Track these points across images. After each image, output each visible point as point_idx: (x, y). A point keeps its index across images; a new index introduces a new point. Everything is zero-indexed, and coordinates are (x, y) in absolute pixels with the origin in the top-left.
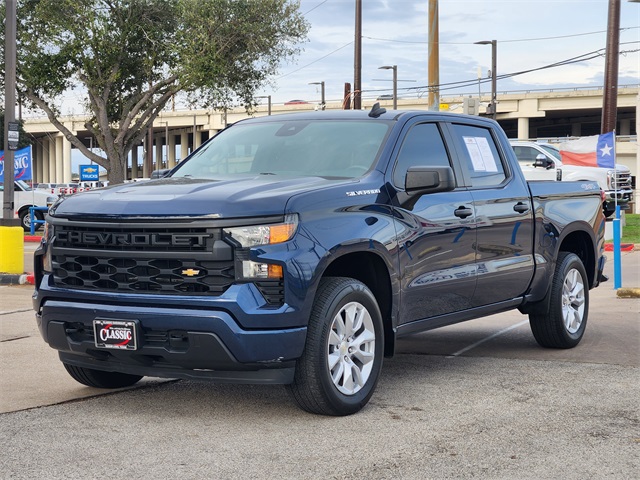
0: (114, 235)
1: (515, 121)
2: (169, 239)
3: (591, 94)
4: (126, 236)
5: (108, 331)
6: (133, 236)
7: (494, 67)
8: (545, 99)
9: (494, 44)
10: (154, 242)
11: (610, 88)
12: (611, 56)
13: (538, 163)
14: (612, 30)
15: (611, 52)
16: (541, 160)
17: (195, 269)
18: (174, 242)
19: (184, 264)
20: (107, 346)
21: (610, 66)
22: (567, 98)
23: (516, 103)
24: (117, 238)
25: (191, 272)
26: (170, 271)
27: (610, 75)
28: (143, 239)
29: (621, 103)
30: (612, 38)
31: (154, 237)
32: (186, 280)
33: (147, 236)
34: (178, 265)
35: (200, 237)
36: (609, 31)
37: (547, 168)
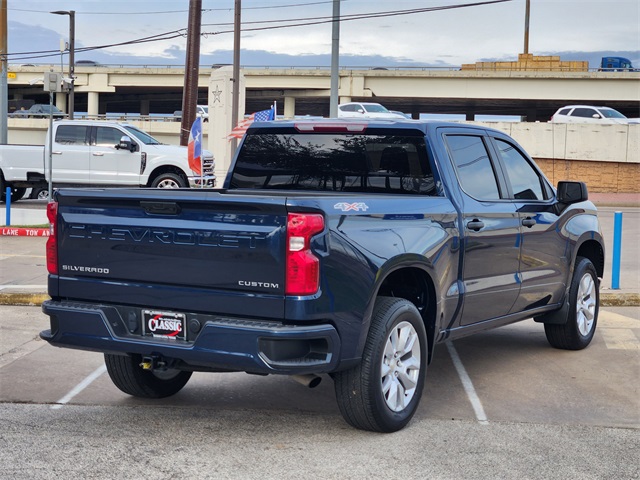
1: (85, 95)
3: (160, 73)
7: (72, 39)
8: (116, 74)
9: (72, 15)
11: (191, 70)
12: (193, 37)
13: (123, 145)
14: (194, 11)
15: (193, 32)
16: (125, 142)
21: (192, 48)
22: (136, 74)
23: (86, 76)
27: (191, 56)
29: (202, 83)
30: (194, 19)
36: (191, 12)
37: (132, 151)
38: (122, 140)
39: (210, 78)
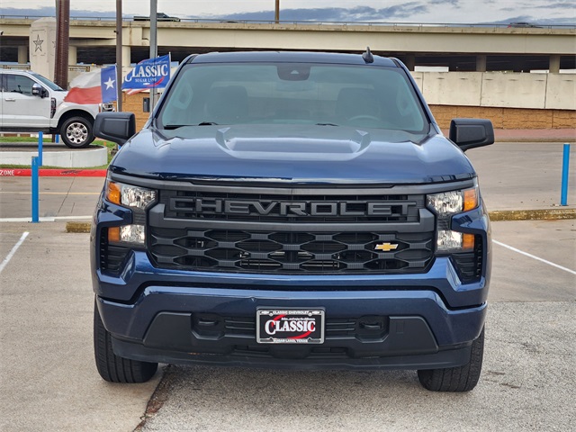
0: (284, 205)
2: (365, 207)
4: (303, 205)
5: (278, 323)
6: (314, 205)
10: (343, 212)
13: (35, 91)
16: (37, 89)
17: (392, 243)
18: (371, 211)
19: (381, 237)
20: (276, 341)
24: (288, 207)
25: (386, 247)
26: (361, 247)
28: (328, 208)
31: (343, 206)
32: (381, 256)
33: (334, 205)
34: (372, 238)
35: (405, 205)
37: (42, 97)
38: (35, 86)
39: (31, 29)
